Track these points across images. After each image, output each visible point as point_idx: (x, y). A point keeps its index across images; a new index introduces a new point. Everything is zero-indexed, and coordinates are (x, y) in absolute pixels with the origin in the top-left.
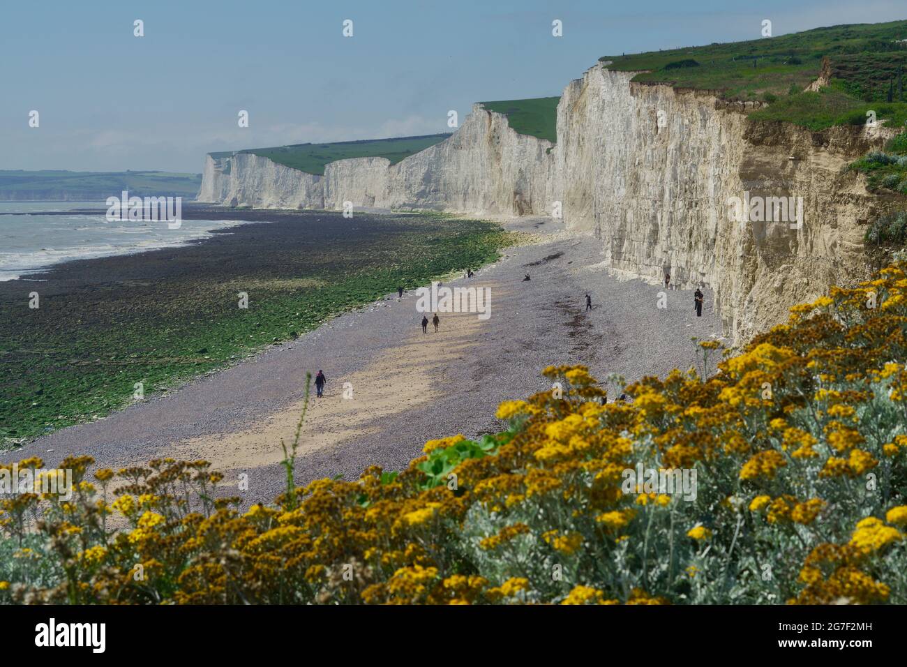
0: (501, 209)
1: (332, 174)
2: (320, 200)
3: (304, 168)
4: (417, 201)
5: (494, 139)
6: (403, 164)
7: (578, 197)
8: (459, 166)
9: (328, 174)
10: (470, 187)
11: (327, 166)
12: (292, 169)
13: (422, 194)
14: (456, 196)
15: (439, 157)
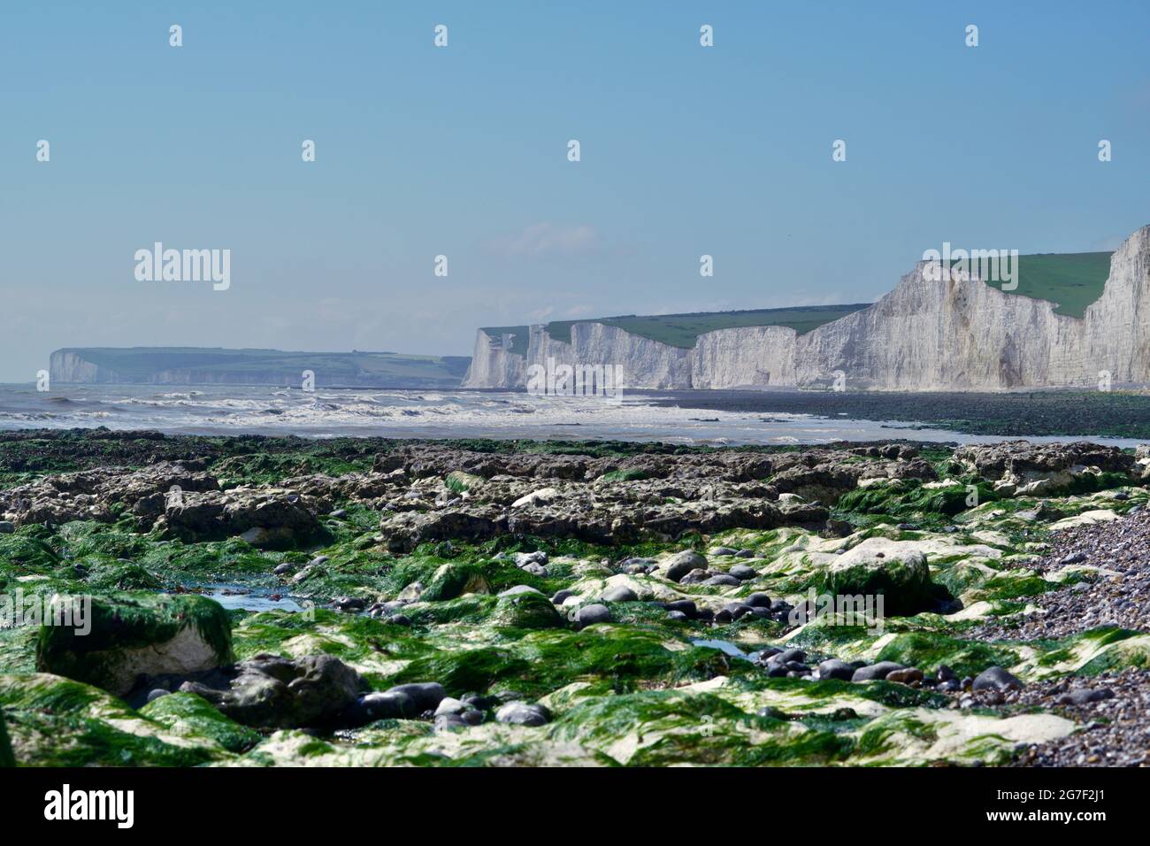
1: (707, 345)
2: (686, 378)
3: (666, 341)
6: (816, 333)
9: (702, 345)
11: (701, 338)
12: (652, 341)
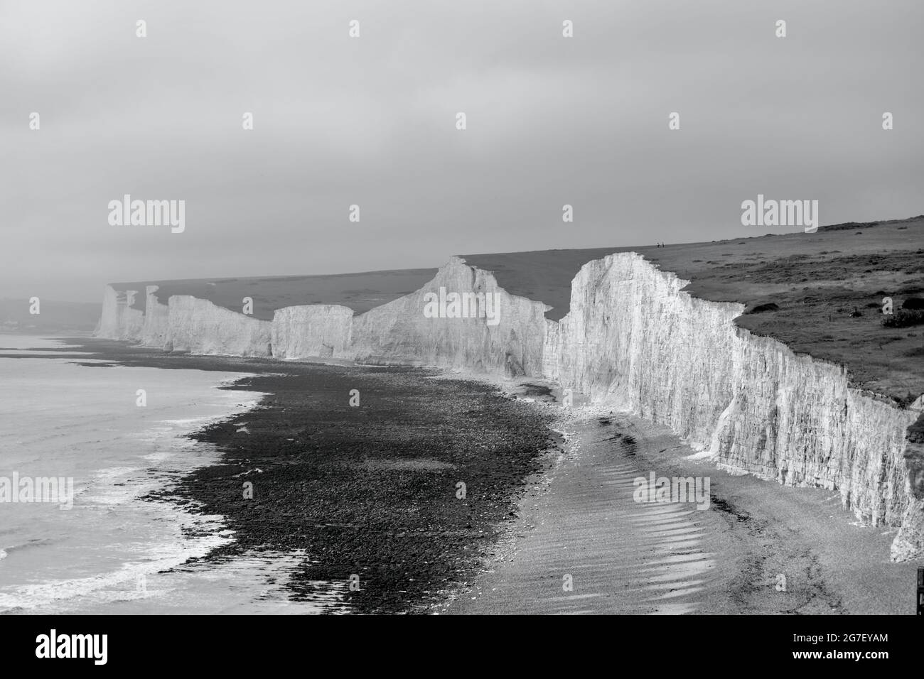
0: (488, 369)
6: (369, 315)
7: (603, 372)
13: (390, 347)
14: (427, 351)
15: (409, 308)
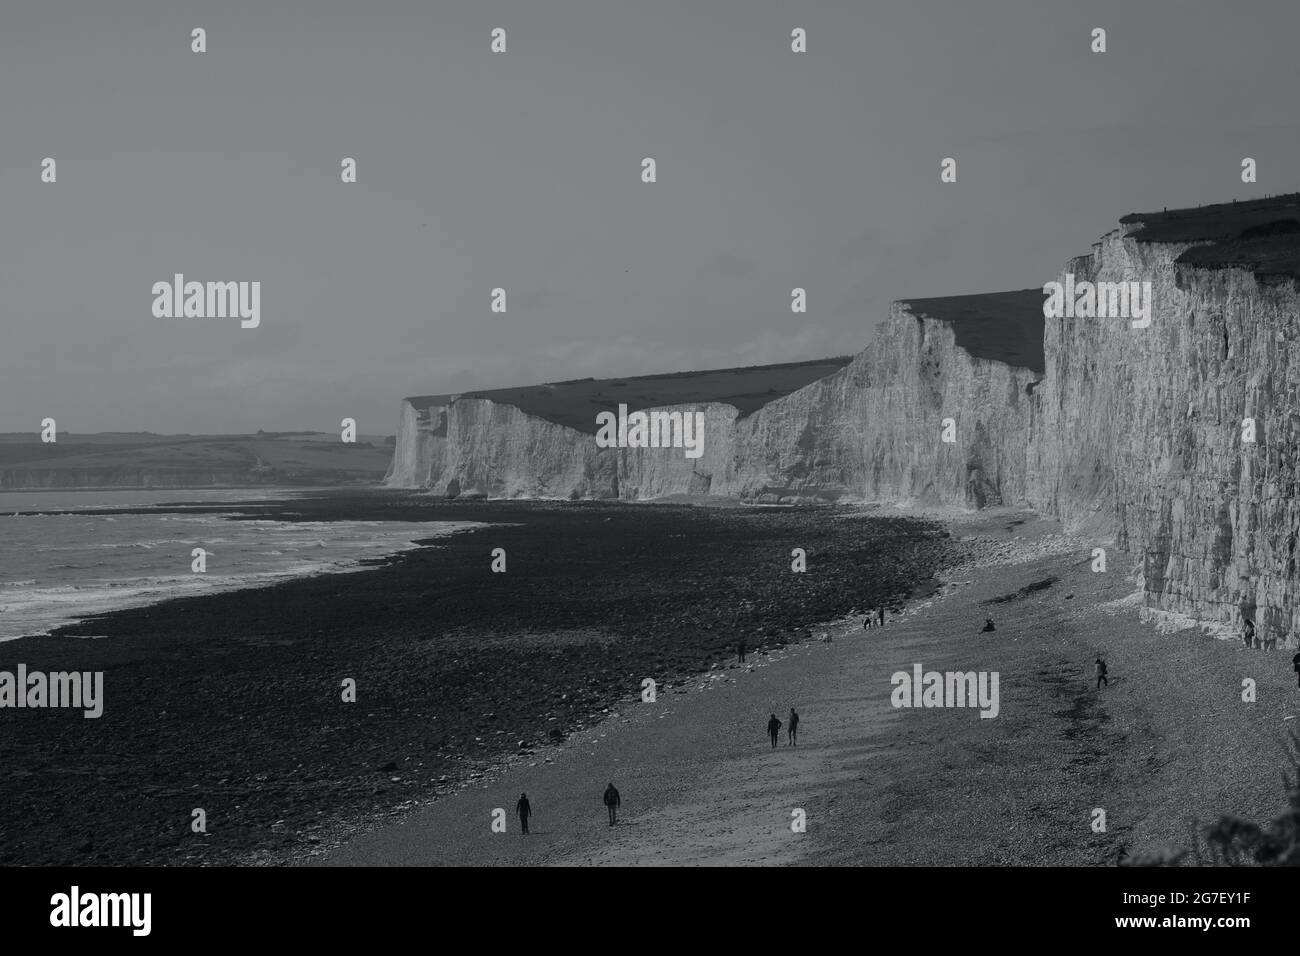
0: (943, 497)
2: (610, 482)
4: (789, 483)
5: (930, 368)
6: (763, 415)
7: (1085, 474)
8: (864, 418)
10: (887, 457)
12: (560, 427)
13: (798, 470)
14: (861, 475)
15: (828, 401)
